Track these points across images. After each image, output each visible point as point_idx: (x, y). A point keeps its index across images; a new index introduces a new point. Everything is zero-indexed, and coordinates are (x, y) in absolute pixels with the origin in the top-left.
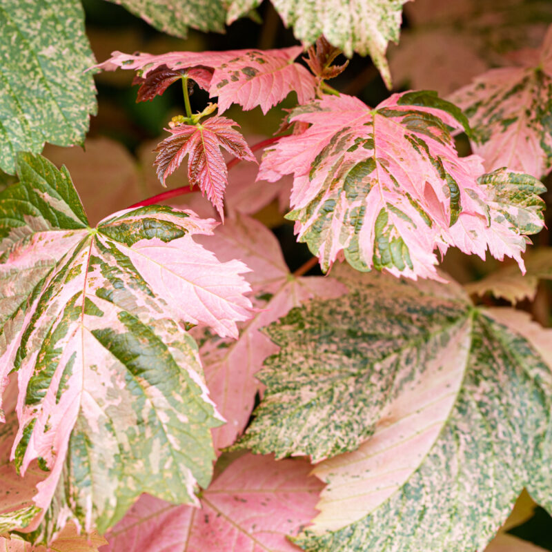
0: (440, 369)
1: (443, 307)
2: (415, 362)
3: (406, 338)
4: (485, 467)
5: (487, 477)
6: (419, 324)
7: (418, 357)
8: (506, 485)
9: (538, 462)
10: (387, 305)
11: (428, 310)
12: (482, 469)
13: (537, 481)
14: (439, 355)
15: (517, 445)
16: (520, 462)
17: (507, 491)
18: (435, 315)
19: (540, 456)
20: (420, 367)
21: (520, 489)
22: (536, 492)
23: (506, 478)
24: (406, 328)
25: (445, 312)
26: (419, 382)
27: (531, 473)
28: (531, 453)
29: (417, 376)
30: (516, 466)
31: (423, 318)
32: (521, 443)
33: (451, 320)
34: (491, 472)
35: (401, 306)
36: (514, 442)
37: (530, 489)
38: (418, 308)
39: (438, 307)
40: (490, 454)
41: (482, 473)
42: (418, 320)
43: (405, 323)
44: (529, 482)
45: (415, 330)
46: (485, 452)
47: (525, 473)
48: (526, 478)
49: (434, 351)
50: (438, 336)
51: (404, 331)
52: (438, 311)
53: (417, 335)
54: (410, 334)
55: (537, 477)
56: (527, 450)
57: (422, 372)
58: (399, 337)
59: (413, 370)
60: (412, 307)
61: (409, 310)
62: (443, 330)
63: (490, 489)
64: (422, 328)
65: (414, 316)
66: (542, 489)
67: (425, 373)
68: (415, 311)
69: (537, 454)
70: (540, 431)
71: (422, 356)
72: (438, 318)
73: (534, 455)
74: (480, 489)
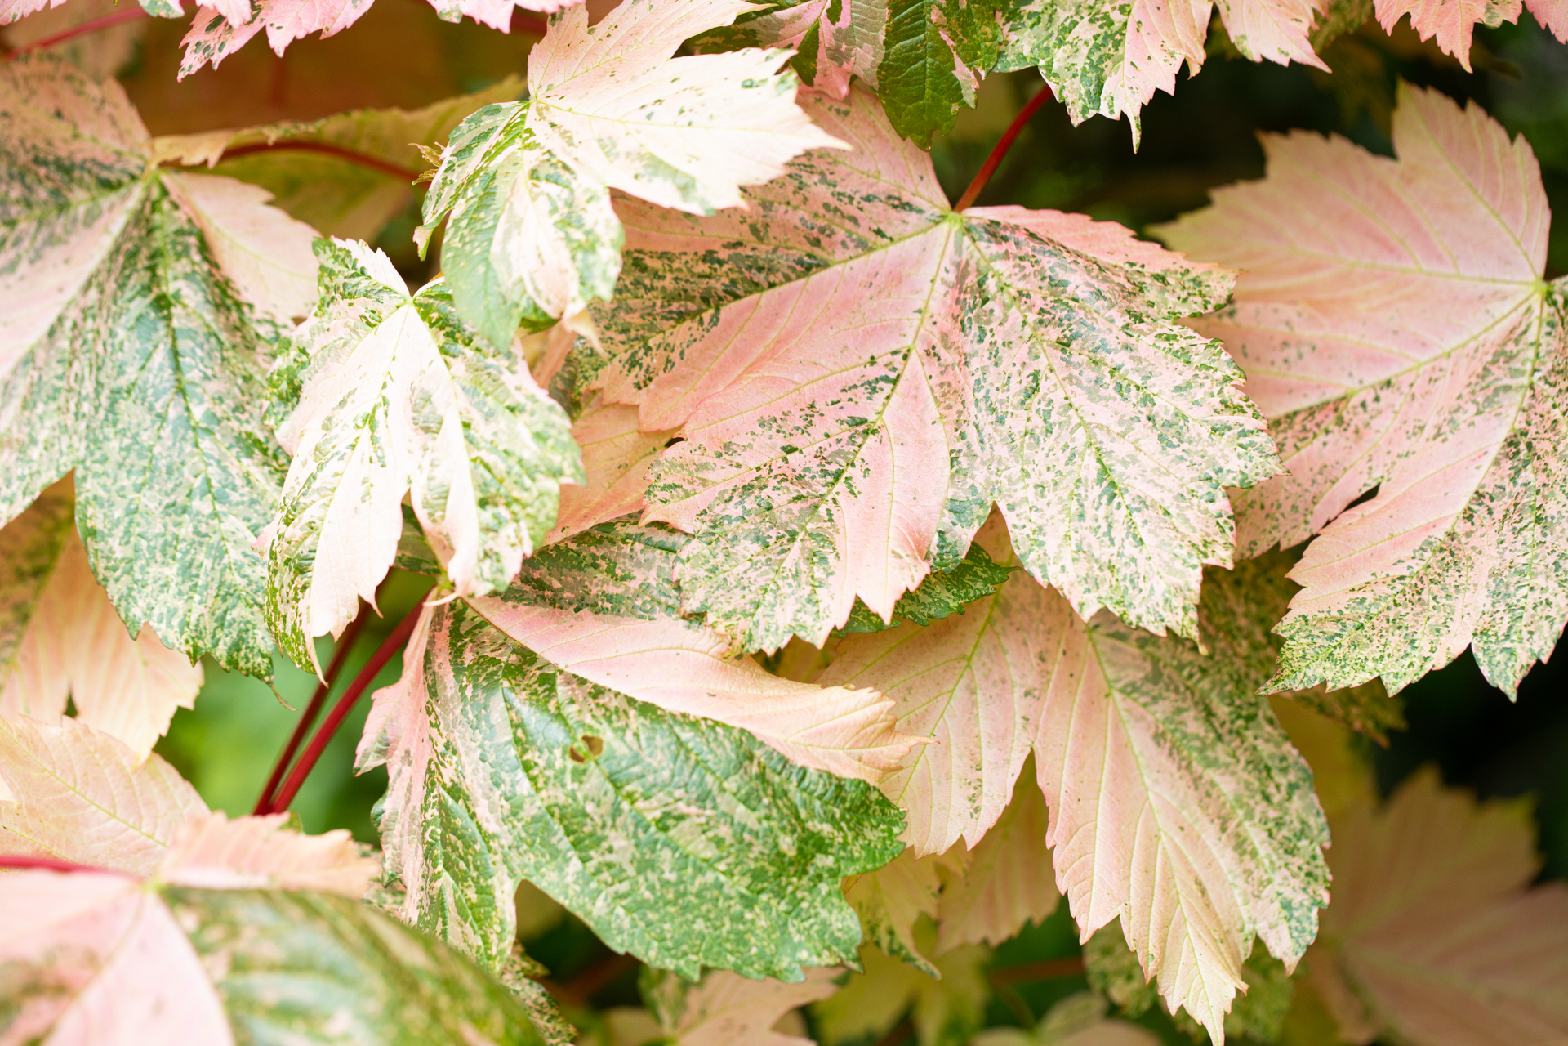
0: (67, 261)
1: (95, 161)
2: (26, 244)
3: (29, 205)
4: (38, 426)
5: (33, 441)
6: (49, 185)
7: (34, 238)
8: (51, 460)
9: (109, 431)
10: (11, 149)
11: (67, 163)
12: (32, 426)
13: (95, 462)
14: (74, 239)
15: (86, 398)
16: (82, 425)
17: (49, 469)
18: (77, 174)
19: (115, 424)
20: (32, 255)
21: (64, 470)
22: (84, 479)
23: (57, 447)
24: (29, 188)
25: (96, 170)
26: (22, 278)
27: (92, 447)
28: (102, 414)
29: (23, 268)
30: (76, 432)
31: (57, 176)
32: (92, 395)
33: (108, 185)
34: (43, 435)
35: (27, 152)
36: (84, 392)
37: (79, 473)
38: (51, 158)
39: (84, 161)
40: (53, 406)
41: (30, 435)
42: (47, 177)
43: (29, 179)
44: (83, 462)
45: (42, 193)
46: (46, 403)
47: (84, 444)
48: (82, 453)
49: (68, 232)
50: (81, 210)
51: (26, 192)
52: (82, 167)
53: (45, 203)
54: (33, 198)
55: (98, 455)
56: (97, 409)
57: (32, 262)
58: (18, 201)
59: (19, 257)
60: (42, 155)
61: (37, 161)
62: (93, 199)
63: (31, 461)
64: (56, 193)
65: (42, 171)
66: (96, 475)
67: (39, 264)
68: (45, 163)
69: (111, 416)
70: (123, 382)
71: (40, 238)
72: (81, 180)
73: (106, 419)
74: (18, 459)
